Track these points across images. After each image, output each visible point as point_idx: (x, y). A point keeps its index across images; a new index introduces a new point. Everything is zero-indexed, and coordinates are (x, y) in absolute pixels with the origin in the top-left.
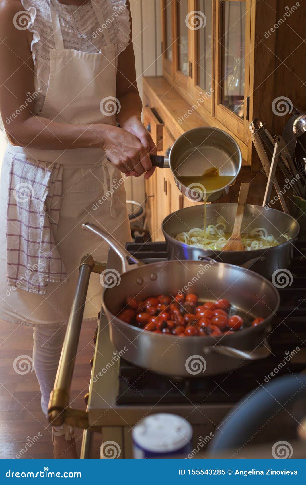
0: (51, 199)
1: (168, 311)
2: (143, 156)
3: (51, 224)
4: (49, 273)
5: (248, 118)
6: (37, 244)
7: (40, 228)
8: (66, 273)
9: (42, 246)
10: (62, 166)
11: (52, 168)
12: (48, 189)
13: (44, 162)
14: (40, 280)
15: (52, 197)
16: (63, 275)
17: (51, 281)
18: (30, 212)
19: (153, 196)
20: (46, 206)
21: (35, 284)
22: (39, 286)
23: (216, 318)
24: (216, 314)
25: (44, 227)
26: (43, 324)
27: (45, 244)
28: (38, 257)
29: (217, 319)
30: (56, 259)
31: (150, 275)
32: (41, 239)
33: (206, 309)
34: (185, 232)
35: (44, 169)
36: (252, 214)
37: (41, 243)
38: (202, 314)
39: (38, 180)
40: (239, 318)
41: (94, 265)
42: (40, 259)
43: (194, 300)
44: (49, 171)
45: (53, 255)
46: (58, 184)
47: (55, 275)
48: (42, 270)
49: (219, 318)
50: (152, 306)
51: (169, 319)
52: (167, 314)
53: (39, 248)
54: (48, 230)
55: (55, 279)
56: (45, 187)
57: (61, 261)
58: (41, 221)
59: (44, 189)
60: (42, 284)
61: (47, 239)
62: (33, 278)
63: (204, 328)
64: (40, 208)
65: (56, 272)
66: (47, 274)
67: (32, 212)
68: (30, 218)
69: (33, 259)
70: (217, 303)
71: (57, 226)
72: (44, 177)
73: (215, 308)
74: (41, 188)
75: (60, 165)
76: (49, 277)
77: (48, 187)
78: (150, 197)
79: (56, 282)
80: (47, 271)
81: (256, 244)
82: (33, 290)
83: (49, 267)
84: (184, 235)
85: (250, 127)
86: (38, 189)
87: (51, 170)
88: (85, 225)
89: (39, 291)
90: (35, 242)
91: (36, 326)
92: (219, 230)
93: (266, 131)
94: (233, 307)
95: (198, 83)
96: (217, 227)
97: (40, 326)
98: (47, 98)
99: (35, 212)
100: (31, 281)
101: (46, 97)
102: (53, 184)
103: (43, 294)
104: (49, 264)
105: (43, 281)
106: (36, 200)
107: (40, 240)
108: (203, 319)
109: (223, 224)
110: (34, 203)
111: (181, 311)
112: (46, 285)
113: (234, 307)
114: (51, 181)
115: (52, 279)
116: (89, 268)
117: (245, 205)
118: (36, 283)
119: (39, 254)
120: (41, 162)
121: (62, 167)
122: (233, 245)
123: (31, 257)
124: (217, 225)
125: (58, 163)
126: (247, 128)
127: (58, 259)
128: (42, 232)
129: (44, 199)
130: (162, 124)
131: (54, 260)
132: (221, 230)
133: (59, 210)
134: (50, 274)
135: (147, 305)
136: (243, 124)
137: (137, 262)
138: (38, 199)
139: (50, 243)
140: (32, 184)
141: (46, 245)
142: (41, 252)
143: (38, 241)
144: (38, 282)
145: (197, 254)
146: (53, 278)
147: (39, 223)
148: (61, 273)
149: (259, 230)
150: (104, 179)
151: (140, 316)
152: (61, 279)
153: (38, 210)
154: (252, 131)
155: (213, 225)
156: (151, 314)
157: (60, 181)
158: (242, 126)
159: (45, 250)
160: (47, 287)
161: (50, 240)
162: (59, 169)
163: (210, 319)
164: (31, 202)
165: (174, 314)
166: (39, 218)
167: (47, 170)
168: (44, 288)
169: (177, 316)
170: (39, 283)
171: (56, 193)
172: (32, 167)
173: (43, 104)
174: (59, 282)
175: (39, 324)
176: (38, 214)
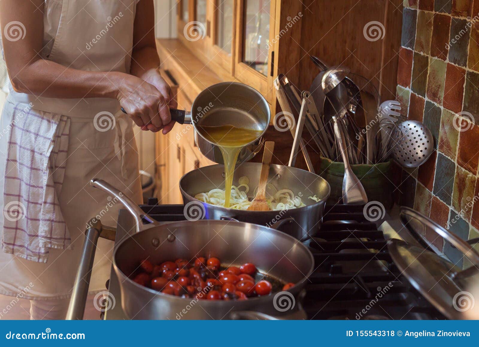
0: (55, 155)
1: (188, 275)
2: (162, 106)
3: (55, 183)
4: (50, 238)
5: (272, 74)
6: (39, 206)
7: (42, 187)
8: (70, 239)
9: (44, 206)
10: (70, 118)
11: (59, 120)
12: (54, 143)
13: (50, 113)
14: (41, 245)
15: (57, 153)
16: (66, 241)
17: (53, 247)
18: (32, 168)
19: (165, 165)
20: (50, 162)
21: (34, 251)
22: (39, 253)
23: (242, 283)
24: (242, 279)
25: (48, 186)
26: (42, 297)
27: (47, 205)
28: (38, 220)
29: (243, 285)
30: (59, 222)
31: (168, 235)
32: (44, 199)
33: (231, 273)
34: (205, 193)
35: (49, 121)
36: (278, 175)
37: (43, 204)
38: (226, 279)
39: (41, 133)
40: (268, 283)
41: (101, 230)
42: (41, 222)
43: (216, 265)
44: (55, 123)
45: (56, 218)
46: (64, 139)
47: (58, 240)
48: (43, 234)
49: (245, 284)
50: (169, 270)
51: (189, 284)
52: (186, 278)
53: (41, 209)
54: (52, 190)
55: (58, 245)
56: (50, 141)
57: (65, 226)
58: (45, 179)
59: (48, 143)
60: (43, 251)
61: (49, 200)
62: (32, 244)
63: (228, 294)
64: (43, 165)
65: (59, 237)
66: (49, 239)
67: (34, 169)
68: (32, 175)
69: (34, 222)
70: (242, 267)
71: (61, 186)
72: (48, 130)
73: (240, 272)
74: (45, 142)
75: (67, 117)
76: (51, 243)
77: (53, 141)
78: (161, 166)
79: (59, 248)
80: (49, 236)
81: (282, 206)
82: (33, 258)
83: (51, 231)
84: (203, 196)
85: (275, 84)
86: (41, 143)
87: (58, 123)
88: (94, 181)
89: (39, 258)
90: (37, 203)
91: (35, 299)
92: (241, 192)
93: (292, 87)
94: (259, 273)
95: (216, 42)
96: (239, 189)
97: (39, 299)
98: (57, 41)
99: (37, 169)
100: (30, 248)
101: (55, 40)
102: (59, 139)
103: (43, 262)
104: (52, 228)
105: (44, 246)
106: (39, 155)
107: (41, 201)
108: (227, 284)
109: (246, 186)
110: (37, 159)
111: (203, 275)
112: (47, 252)
113: (262, 272)
114: (57, 135)
115: (54, 245)
116: (96, 232)
117: (270, 164)
118: (36, 249)
119: (41, 216)
120: (47, 113)
121: (69, 120)
122: (257, 206)
123: (31, 219)
124: (239, 186)
125: (65, 115)
126: (271, 85)
127: (62, 222)
128: (44, 191)
129: (48, 154)
130: (176, 86)
131: (57, 224)
132: (244, 192)
133: (64, 168)
134: (52, 239)
135: (164, 269)
136: (267, 82)
137: (153, 222)
138: (41, 154)
139: (53, 204)
140: (35, 138)
141: (49, 206)
142: (42, 214)
143: (40, 202)
144: (38, 248)
145: (218, 215)
146: (56, 244)
147: (42, 182)
148: (65, 239)
149: (285, 192)
150: (115, 135)
151: (155, 281)
152: (64, 246)
153: (41, 167)
154: (277, 88)
155: (235, 185)
156: (169, 278)
157: (67, 135)
158: (265, 84)
159: (48, 212)
160: (48, 254)
161: (53, 201)
162: (66, 122)
163: (235, 284)
164: (33, 159)
165: (194, 278)
166: (42, 176)
167: (53, 123)
168: (45, 256)
169: (198, 280)
170: (39, 250)
171: (61, 149)
172: (36, 118)
173: (51, 48)
174: (62, 248)
175: (37, 297)
176: (41, 172)
